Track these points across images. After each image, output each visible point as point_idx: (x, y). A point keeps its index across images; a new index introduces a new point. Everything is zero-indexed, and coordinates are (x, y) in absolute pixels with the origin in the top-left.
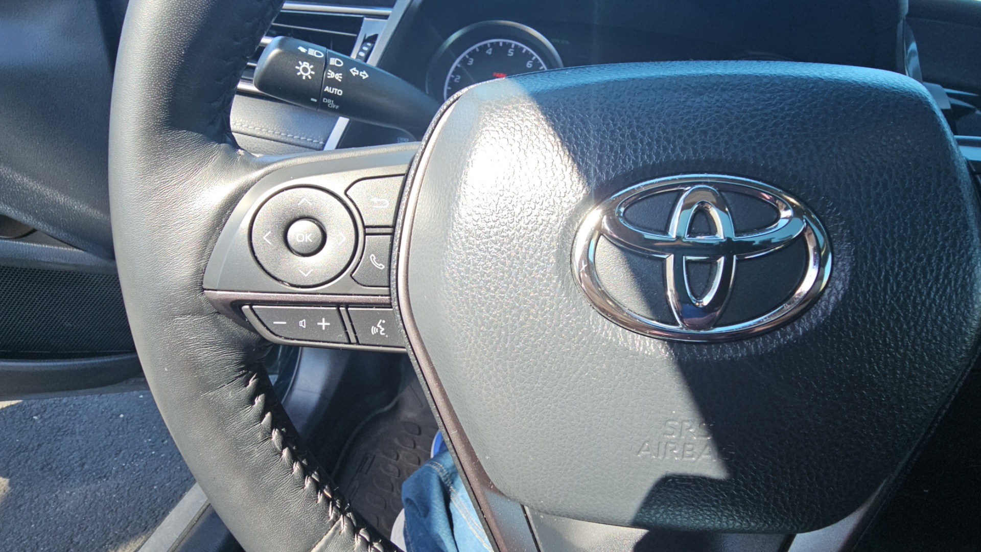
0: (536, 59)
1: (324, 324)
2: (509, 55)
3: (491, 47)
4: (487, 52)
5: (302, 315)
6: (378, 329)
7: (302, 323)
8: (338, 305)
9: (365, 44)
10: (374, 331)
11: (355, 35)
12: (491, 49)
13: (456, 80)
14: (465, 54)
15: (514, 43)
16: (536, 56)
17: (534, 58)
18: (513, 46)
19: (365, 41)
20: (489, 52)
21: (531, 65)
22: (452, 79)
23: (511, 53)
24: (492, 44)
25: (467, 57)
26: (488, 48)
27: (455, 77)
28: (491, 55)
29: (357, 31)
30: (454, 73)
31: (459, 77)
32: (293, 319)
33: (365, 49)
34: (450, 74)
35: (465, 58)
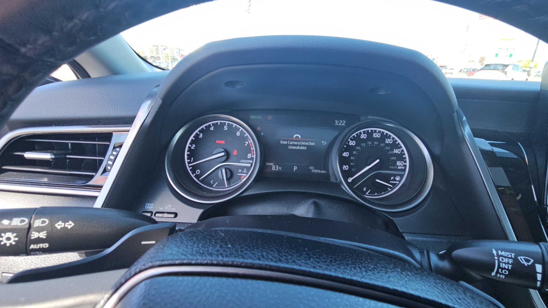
2: (224, 129)
3: (213, 126)
4: (211, 129)
9: (115, 149)
11: (108, 143)
12: (213, 127)
13: (192, 148)
14: (197, 131)
15: (227, 122)
16: (241, 129)
17: (240, 130)
18: (227, 124)
19: (114, 148)
20: (212, 129)
21: (239, 134)
22: (189, 147)
23: (226, 128)
24: (213, 124)
25: (198, 133)
26: (211, 127)
27: (192, 146)
28: (213, 130)
29: (110, 140)
30: (190, 144)
31: (194, 146)
33: (115, 153)
34: (188, 145)
35: (197, 134)
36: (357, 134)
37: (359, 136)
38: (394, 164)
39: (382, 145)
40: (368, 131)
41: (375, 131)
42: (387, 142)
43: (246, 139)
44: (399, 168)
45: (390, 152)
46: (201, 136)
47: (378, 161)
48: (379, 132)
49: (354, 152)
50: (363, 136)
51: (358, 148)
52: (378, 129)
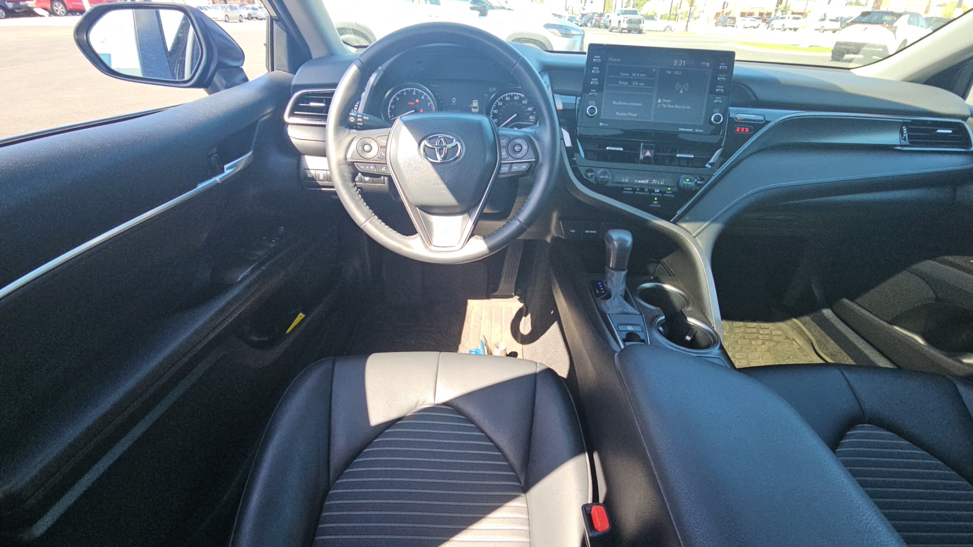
0: (425, 95)
1: (372, 167)
5: (367, 166)
6: (384, 169)
7: (367, 167)
8: (375, 163)
10: (383, 169)
14: (395, 96)
16: (425, 94)
18: (415, 90)
20: (405, 94)
21: (424, 98)
22: (391, 107)
23: (414, 93)
24: (406, 91)
26: (404, 92)
30: (391, 105)
31: (394, 106)
32: (365, 166)
34: (390, 106)
35: (395, 98)
36: (503, 97)
37: (504, 98)
38: (528, 118)
39: (520, 104)
40: (511, 95)
41: (516, 95)
42: (523, 102)
43: (429, 101)
44: (531, 121)
45: (525, 110)
46: (398, 99)
47: (516, 115)
48: (518, 95)
49: (501, 110)
50: (507, 99)
51: (504, 107)
52: (517, 94)
